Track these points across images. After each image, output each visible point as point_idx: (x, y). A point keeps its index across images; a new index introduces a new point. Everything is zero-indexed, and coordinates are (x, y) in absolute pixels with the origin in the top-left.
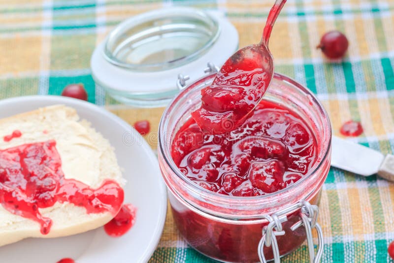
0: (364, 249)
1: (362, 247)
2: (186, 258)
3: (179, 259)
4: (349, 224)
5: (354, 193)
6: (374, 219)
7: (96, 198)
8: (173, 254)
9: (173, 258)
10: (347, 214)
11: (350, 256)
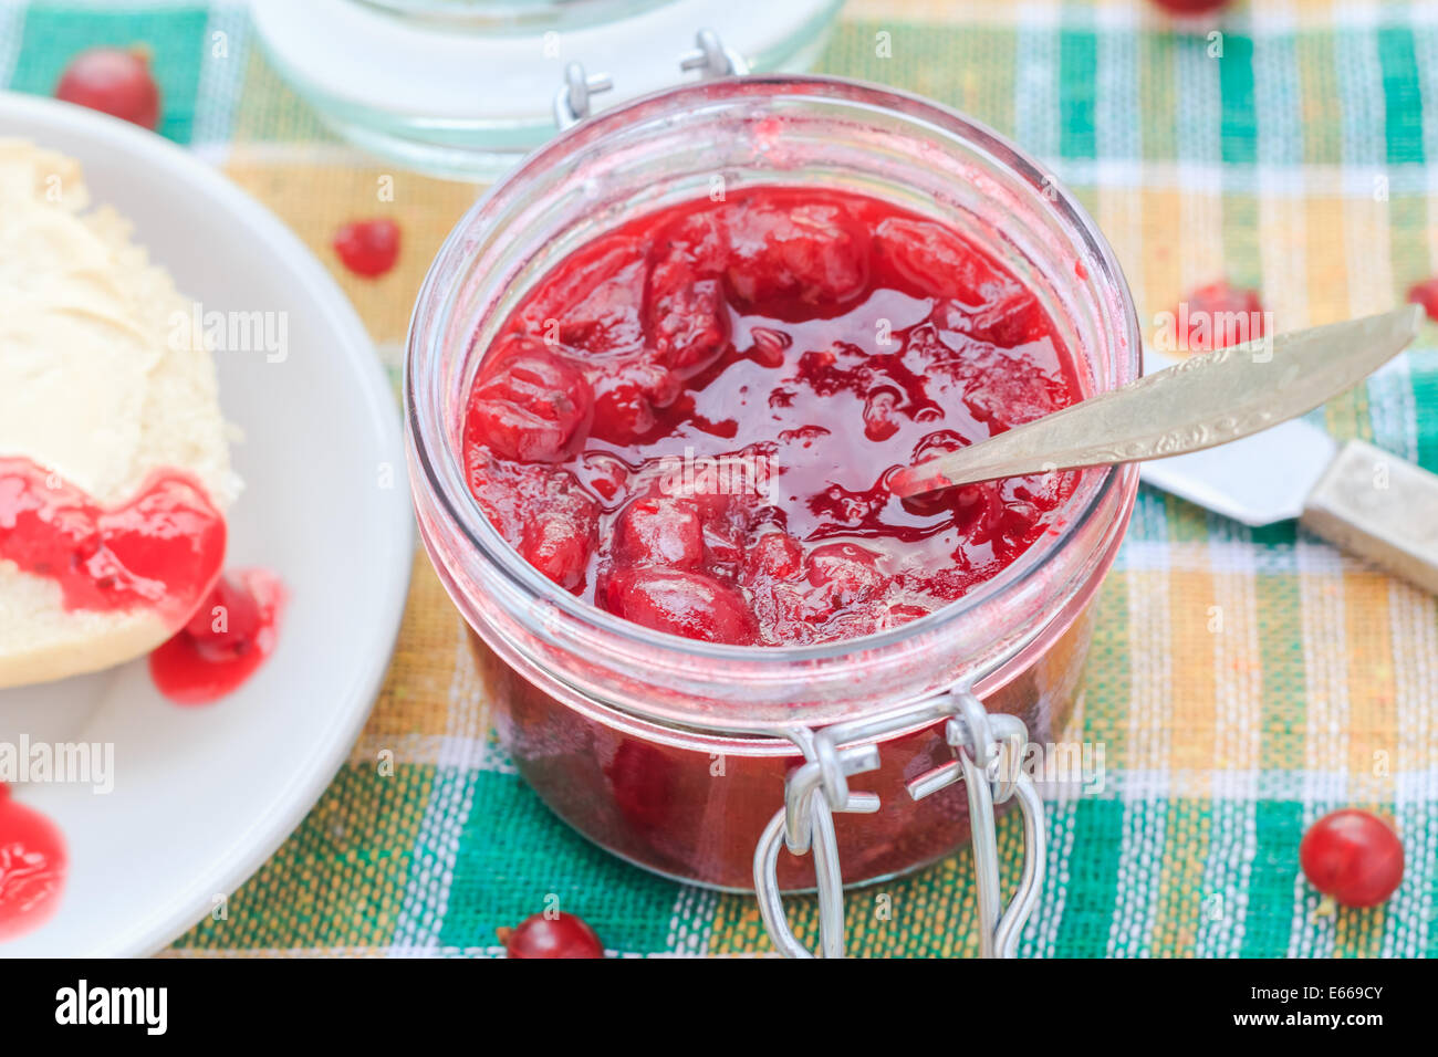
0: (1205, 837)
1: (1198, 825)
2: (471, 813)
3: (439, 817)
4: (1156, 724)
5: (1197, 589)
6: (1265, 710)
7: (104, 550)
8: (419, 794)
9: (416, 808)
10: (1157, 678)
11: (1145, 860)
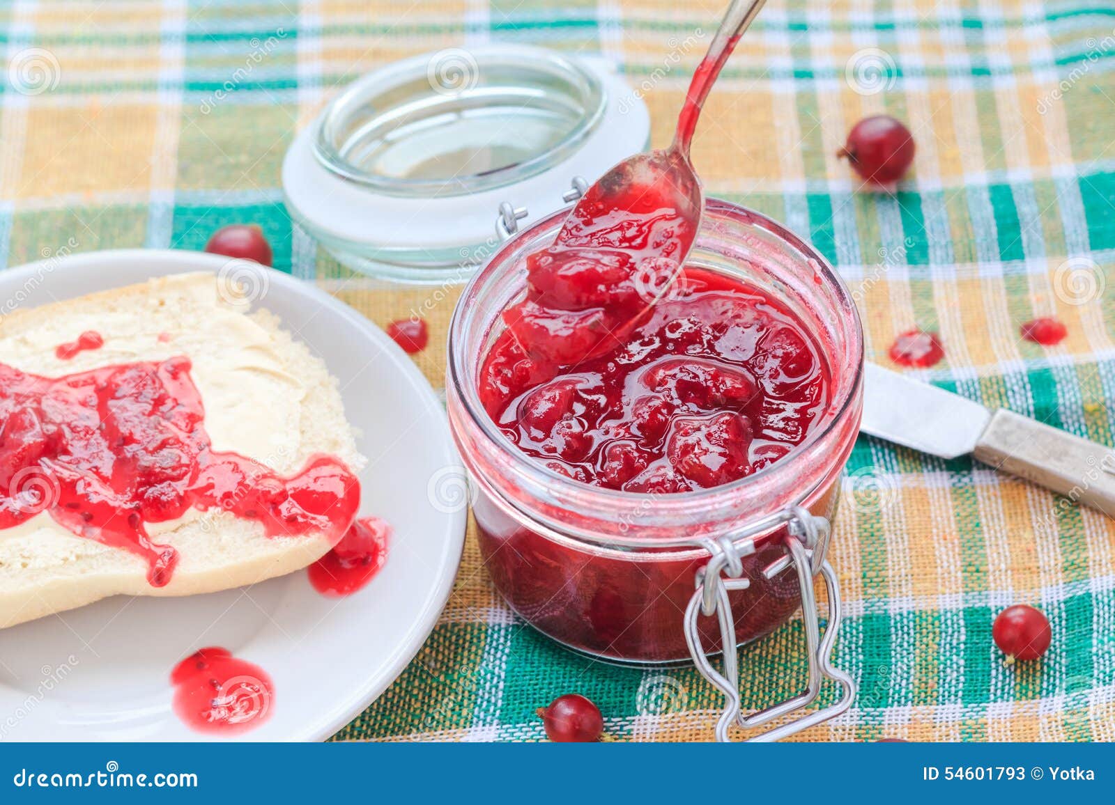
0: (937, 630)
1: (933, 624)
2: (511, 647)
3: (492, 651)
4: (903, 571)
5: (918, 498)
6: (963, 560)
7: (290, 499)
8: (479, 638)
9: (478, 647)
10: (901, 547)
11: (905, 645)
